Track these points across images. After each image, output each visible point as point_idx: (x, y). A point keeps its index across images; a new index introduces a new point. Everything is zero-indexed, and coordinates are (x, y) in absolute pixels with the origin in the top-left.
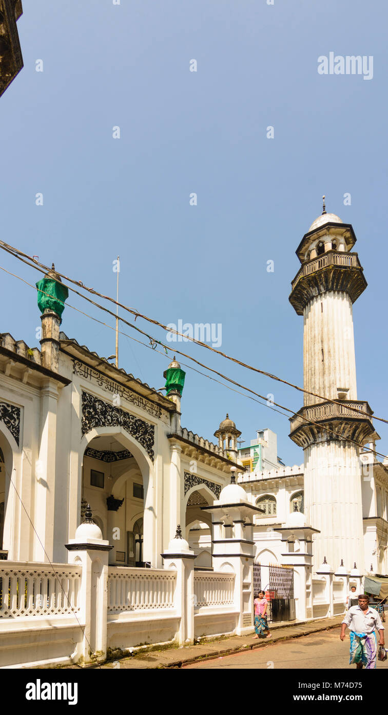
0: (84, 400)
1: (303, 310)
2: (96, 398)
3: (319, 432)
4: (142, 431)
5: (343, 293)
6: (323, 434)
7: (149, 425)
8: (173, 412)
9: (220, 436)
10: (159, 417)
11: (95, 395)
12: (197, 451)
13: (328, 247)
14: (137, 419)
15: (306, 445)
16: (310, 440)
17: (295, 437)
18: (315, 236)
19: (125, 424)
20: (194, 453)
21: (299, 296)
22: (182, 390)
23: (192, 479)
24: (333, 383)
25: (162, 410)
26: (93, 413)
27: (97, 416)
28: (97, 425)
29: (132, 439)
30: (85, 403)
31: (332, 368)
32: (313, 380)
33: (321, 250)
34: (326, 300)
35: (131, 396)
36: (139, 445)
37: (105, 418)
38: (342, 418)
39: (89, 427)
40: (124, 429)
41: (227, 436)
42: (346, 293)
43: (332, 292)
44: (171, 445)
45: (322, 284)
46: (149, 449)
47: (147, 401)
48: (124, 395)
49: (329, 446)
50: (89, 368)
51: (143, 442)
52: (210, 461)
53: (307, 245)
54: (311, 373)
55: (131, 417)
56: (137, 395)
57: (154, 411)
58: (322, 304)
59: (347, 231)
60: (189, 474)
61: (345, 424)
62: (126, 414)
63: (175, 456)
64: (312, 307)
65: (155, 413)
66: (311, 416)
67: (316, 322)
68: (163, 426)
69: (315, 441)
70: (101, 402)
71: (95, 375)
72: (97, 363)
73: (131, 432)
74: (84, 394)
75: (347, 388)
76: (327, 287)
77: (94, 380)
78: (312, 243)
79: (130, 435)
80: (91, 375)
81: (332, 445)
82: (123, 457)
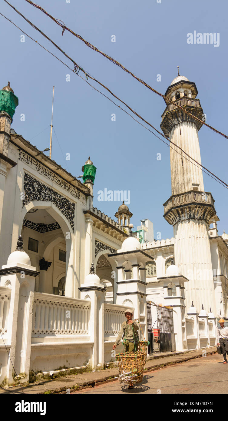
0: (26, 180)
1: (169, 133)
2: (35, 179)
3: (182, 213)
4: (66, 207)
5: (192, 123)
6: (185, 214)
7: (72, 203)
8: (87, 195)
9: (119, 216)
10: (78, 198)
11: (34, 177)
12: (104, 224)
13: (182, 95)
14: (63, 197)
15: (174, 223)
16: (177, 219)
17: (168, 217)
18: (174, 88)
19: (54, 201)
20: (102, 226)
21: (166, 124)
22: (94, 180)
23: (100, 245)
24: (190, 180)
25: (80, 192)
26: (32, 190)
27: (34, 193)
28: (34, 199)
29: (59, 212)
30: (27, 182)
31: (188, 171)
32: (177, 178)
33: (178, 97)
34: (183, 127)
35: (59, 181)
36: (64, 217)
37: (40, 194)
38: (196, 203)
39: (28, 200)
40: (54, 204)
41: (123, 216)
42: (194, 124)
43: (186, 122)
44: (86, 219)
45: (180, 117)
46: (71, 220)
47: (70, 185)
48: (54, 179)
49: (189, 223)
50: (30, 157)
51: (67, 215)
52: (112, 233)
53: (170, 93)
54: (176, 173)
55: (59, 196)
56: (64, 181)
57: (75, 193)
58: (180, 129)
59: (193, 86)
60: (98, 242)
61: (199, 208)
62: (55, 193)
63: (89, 227)
64: (174, 131)
65: (75, 194)
66: (177, 202)
67: (177, 141)
68: (81, 204)
69: (180, 219)
70: (38, 183)
71: (34, 163)
72: (36, 154)
73: (58, 206)
74: (26, 175)
75: (198, 183)
76: (183, 119)
77: (34, 166)
78: (173, 92)
79: (58, 209)
80: (31, 162)
81: (191, 222)
82: (52, 228)
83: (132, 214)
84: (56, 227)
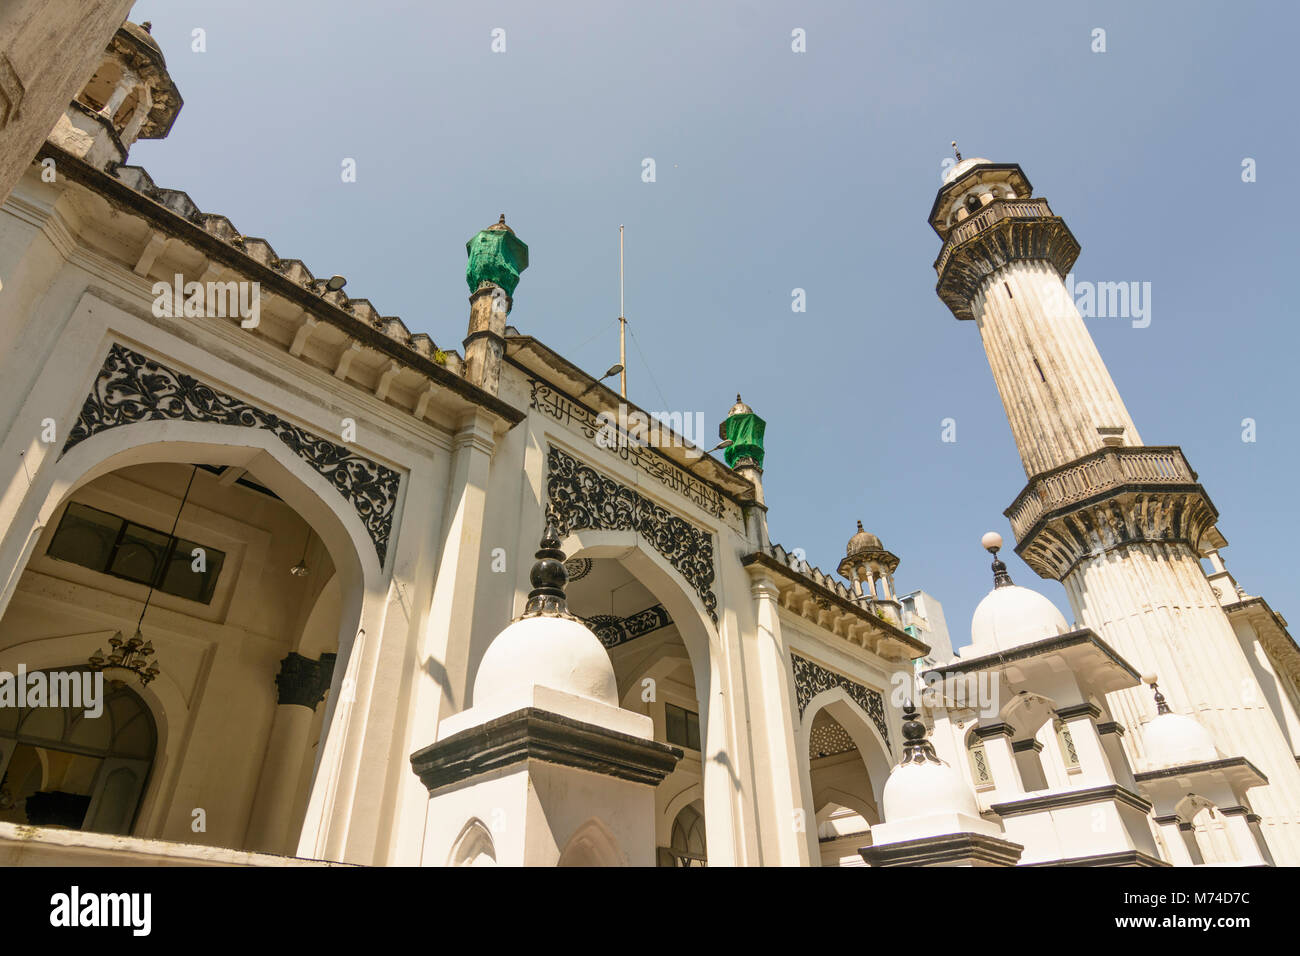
0: (553, 465)
1: (969, 304)
2: (580, 464)
3: (1090, 528)
4: (685, 546)
5: (1041, 262)
6: (1102, 532)
7: (701, 531)
8: (748, 505)
9: (853, 571)
10: (721, 516)
11: (577, 457)
12: (814, 597)
13: (987, 198)
14: (672, 516)
15: (1065, 567)
16: (1073, 552)
17: (1033, 551)
18: (958, 188)
19: (646, 527)
20: (808, 603)
21: (956, 280)
22: (762, 459)
23: (811, 673)
24: (1084, 420)
25: (725, 499)
26: (573, 497)
27: (581, 504)
28: (581, 524)
29: (662, 562)
30: (556, 472)
31: (1070, 391)
32: (1034, 421)
33: (974, 206)
34: (1012, 277)
35: (656, 466)
36: (680, 579)
37: (600, 509)
38: (1136, 485)
39: (563, 528)
40: (645, 538)
41: (869, 569)
42: (1048, 261)
43: (1020, 263)
44: (754, 583)
45: (996, 252)
46: (703, 590)
47: (692, 478)
48: (639, 460)
49: (1127, 560)
50: (566, 400)
51: (689, 572)
52: (844, 626)
53: (946, 206)
54: (1026, 408)
55: (658, 511)
56: (670, 465)
57: (709, 503)
58: (1006, 284)
59: (1013, 173)
60: (802, 660)
61: (1149, 501)
62: (647, 504)
63: (766, 609)
64: (986, 293)
65: (710, 505)
66: (1057, 494)
67: (1005, 317)
68: (729, 536)
69: (1087, 550)
70: (592, 474)
71: (577, 416)
72: (583, 388)
73: (660, 545)
74: (553, 452)
75: (1118, 426)
76: (1008, 255)
77: (576, 426)
78: (955, 201)
79: (659, 554)
80: (568, 414)
81: (1135, 555)
82: (639, 630)
83: (896, 560)
84: (653, 625)
